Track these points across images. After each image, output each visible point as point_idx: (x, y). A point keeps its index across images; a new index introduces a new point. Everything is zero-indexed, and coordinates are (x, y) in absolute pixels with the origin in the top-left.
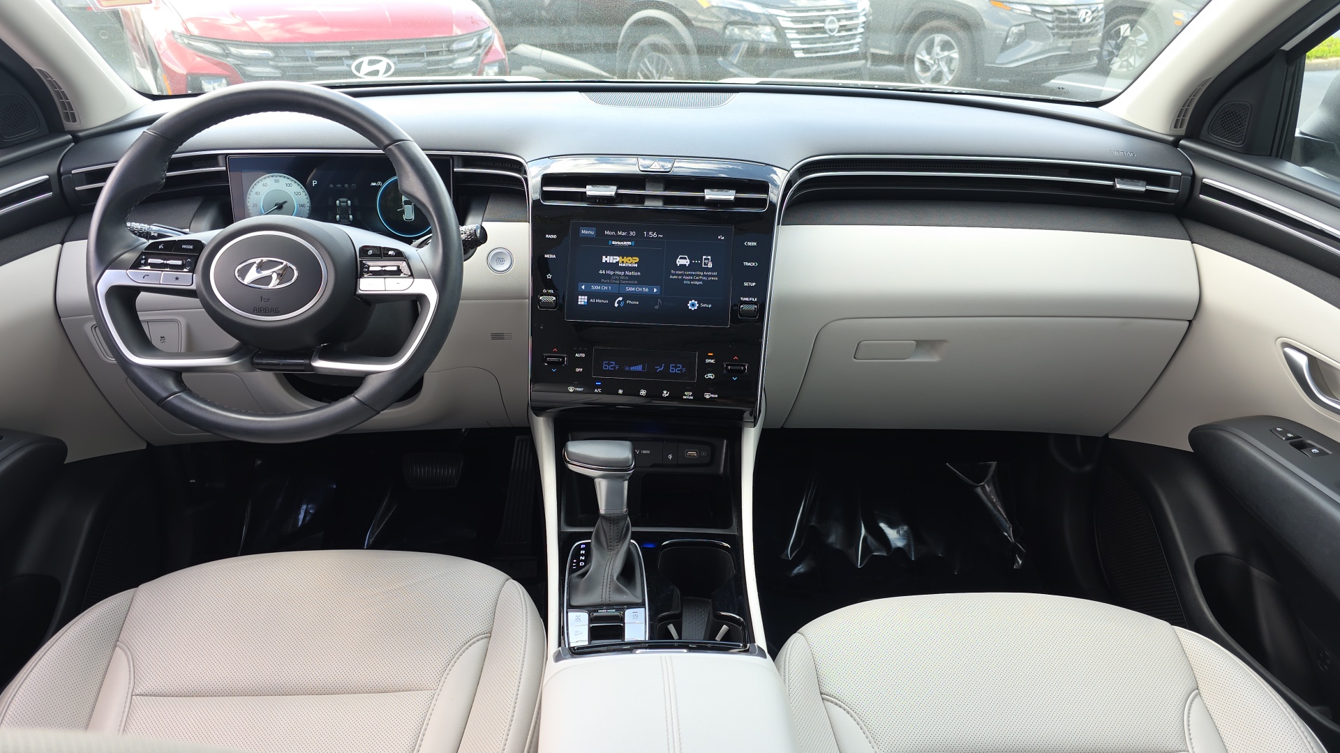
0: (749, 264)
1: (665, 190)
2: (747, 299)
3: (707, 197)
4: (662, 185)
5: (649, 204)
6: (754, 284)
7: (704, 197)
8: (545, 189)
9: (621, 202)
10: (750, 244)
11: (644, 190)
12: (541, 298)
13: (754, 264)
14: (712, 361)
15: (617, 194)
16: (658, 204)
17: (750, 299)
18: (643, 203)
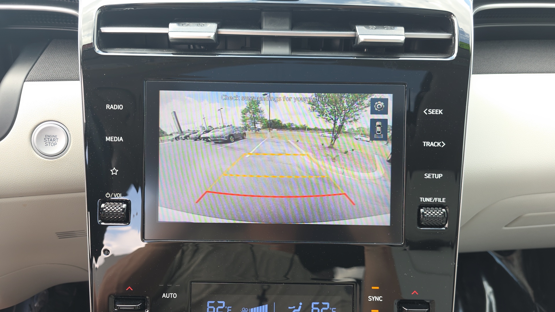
0: (433, 144)
1: (292, 28)
2: (429, 200)
3: (362, 38)
4: (288, 21)
5: (267, 50)
6: (440, 176)
7: (355, 39)
8: (105, 30)
9: (226, 49)
10: (432, 112)
11: (260, 27)
12: (103, 205)
13: (439, 144)
14: (378, 299)
15: (218, 36)
16: (284, 51)
17: (436, 199)
18: (259, 49)
